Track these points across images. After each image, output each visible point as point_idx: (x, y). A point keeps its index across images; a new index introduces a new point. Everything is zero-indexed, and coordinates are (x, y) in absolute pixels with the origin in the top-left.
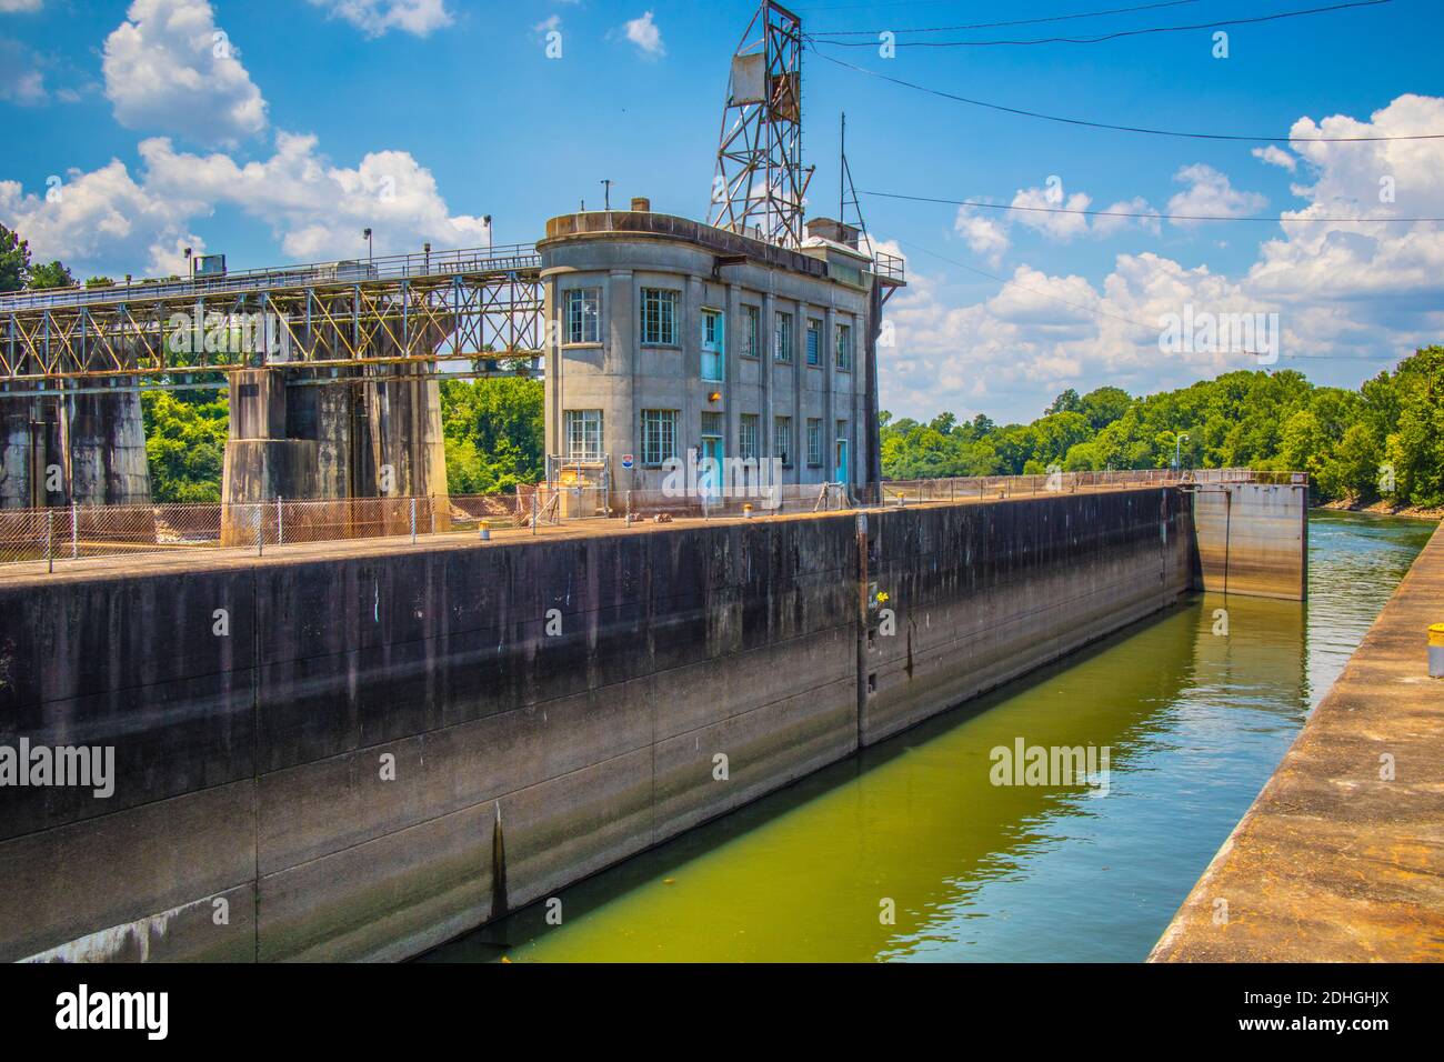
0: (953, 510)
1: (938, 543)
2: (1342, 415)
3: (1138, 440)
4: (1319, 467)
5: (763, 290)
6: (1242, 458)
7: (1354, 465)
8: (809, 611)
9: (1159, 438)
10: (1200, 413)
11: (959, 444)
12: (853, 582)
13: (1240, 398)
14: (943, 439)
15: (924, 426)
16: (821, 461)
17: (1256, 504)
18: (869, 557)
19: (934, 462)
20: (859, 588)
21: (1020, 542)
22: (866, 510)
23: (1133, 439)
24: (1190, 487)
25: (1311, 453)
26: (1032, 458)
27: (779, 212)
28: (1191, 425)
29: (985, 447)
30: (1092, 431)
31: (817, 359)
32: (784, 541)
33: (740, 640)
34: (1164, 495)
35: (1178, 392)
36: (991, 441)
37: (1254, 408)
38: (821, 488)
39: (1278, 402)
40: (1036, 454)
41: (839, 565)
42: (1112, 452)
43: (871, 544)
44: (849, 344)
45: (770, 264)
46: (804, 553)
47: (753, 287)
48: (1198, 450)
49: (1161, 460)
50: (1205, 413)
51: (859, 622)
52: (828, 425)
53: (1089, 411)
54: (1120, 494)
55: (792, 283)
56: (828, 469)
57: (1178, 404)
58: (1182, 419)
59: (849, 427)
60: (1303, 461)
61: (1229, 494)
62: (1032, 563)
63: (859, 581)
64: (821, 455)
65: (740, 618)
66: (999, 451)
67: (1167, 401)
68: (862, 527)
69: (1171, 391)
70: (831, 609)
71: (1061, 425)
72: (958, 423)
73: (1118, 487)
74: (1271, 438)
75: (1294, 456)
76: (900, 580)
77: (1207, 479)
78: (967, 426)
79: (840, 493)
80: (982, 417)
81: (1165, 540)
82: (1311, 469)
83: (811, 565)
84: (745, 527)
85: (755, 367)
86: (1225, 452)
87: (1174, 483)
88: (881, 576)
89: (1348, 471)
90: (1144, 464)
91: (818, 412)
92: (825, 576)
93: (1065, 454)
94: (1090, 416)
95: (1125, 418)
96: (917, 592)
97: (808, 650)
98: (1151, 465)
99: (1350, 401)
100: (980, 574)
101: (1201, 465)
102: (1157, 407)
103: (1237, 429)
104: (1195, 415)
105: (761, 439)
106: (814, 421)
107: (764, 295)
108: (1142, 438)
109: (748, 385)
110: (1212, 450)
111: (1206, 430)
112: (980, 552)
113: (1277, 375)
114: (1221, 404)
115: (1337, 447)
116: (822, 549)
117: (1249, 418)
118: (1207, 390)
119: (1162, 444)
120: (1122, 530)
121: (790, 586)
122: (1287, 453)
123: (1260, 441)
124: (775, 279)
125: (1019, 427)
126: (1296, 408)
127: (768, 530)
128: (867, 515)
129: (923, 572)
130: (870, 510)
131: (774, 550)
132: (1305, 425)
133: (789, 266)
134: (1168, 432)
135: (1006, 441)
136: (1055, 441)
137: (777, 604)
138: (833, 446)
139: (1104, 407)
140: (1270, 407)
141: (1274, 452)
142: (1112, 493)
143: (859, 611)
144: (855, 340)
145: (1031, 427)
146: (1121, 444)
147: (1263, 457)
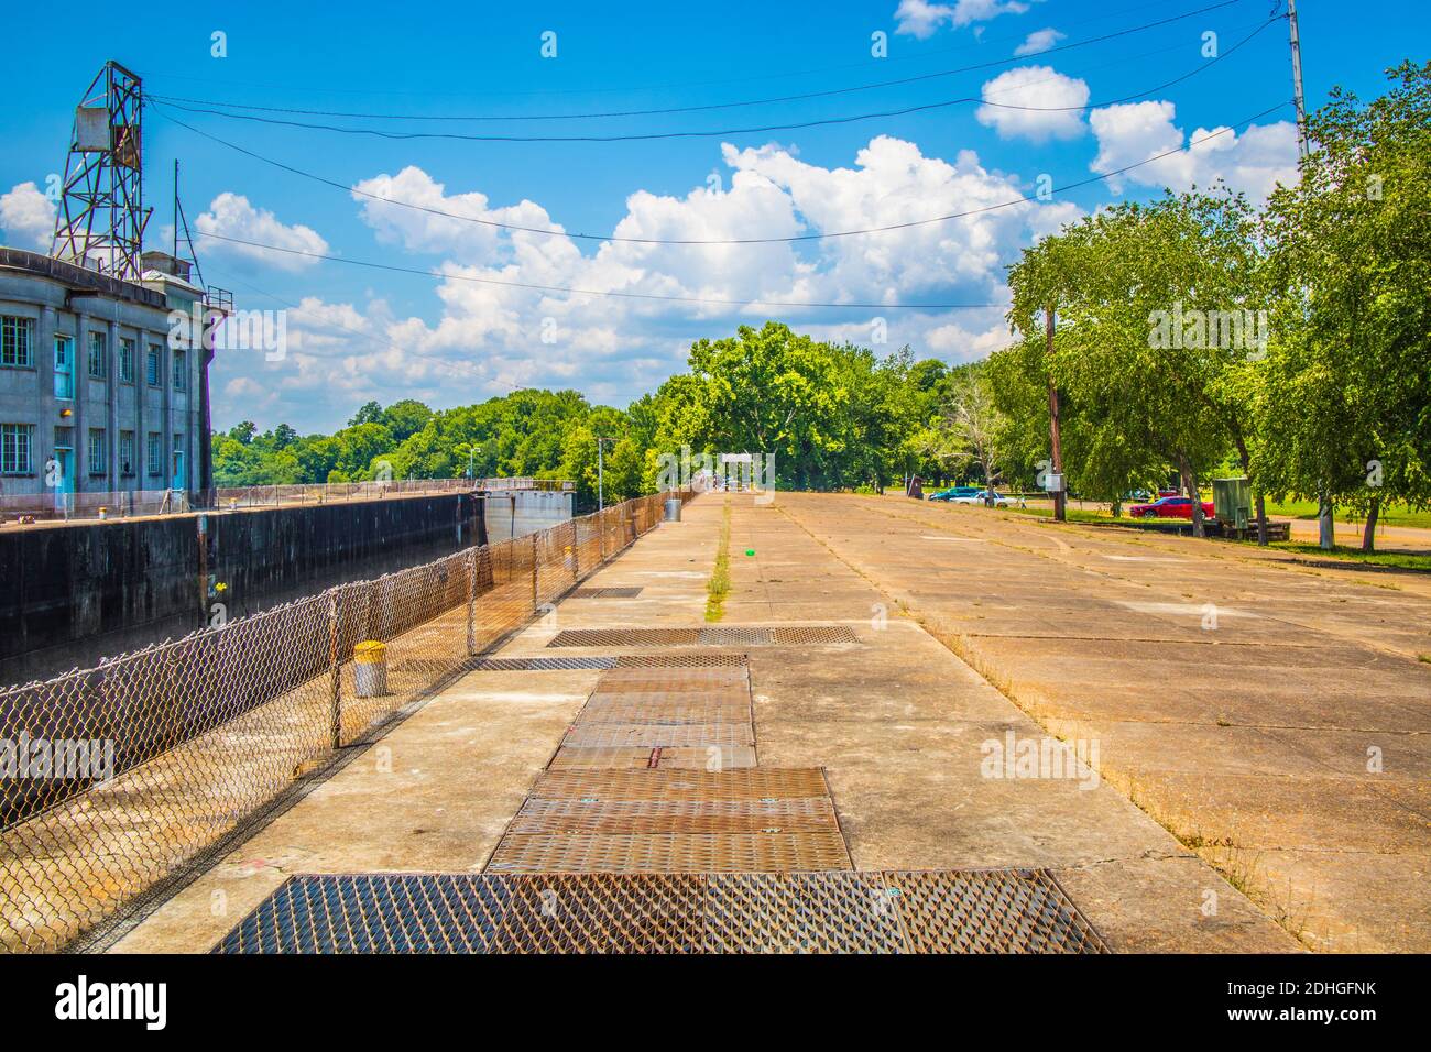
0: (279, 513)
1: (267, 540)
2: (613, 431)
3: (436, 451)
4: (594, 477)
5: (110, 319)
6: (530, 469)
7: (622, 475)
8: (158, 599)
9: (457, 450)
10: (494, 427)
11: (260, 453)
12: (195, 575)
13: (529, 414)
14: (245, 449)
15: (223, 434)
16: (160, 470)
17: (536, 508)
18: (208, 553)
19: (235, 472)
20: (200, 580)
21: (336, 541)
22: (205, 513)
23: (432, 450)
24: (482, 493)
25: (588, 465)
26: (336, 469)
27: (123, 249)
28: (486, 438)
29: (287, 458)
30: (393, 442)
31: (158, 380)
32: (137, 538)
33: (99, 623)
34: (459, 500)
35: (475, 407)
36: (293, 451)
37: (541, 423)
38: (164, 494)
39: (561, 418)
40: (339, 464)
41: (183, 559)
42: (413, 462)
43: (210, 541)
44: (184, 367)
45: (116, 297)
46: (154, 551)
47: (101, 316)
48: (492, 462)
49: (459, 470)
50: (498, 426)
51: (200, 608)
52: (167, 438)
53: (391, 423)
54: (422, 499)
55: (136, 313)
56: (167, 477)
57: (474, 418)
58: (478, 431)
59: (184, 440)
60: (582, 471)
61: (513, 499)
62: (347, 559)
63: (199, 574)
64: (161, 465)
65: (99, 606)
66: (302, 461)
67: (464, 415)
68: (202, 527)
69: (468, 406)
70: (176, 599)
71: (365, 436)
72: (260, 432)
73: (419, 494)
74: (555, 451)
75: (575, 468)
76: (234, 573)
77: (497, 486)
78: (268, 436)
79: (180, 498)
80: (284, 427)
81: (460, 540)
82: (589, 479)
83: (160, 560)
84: (103, 528)
85: (102, 387)
86: (516, 463)
87: (467, 490)
88: (219, 570)
89: (617, 481)
90: (443, 473)
91: (157, 427)
92: (171, 569)
93: (369, 464)
94: (392, 428)
95: (425, 431)
96: (249, 583)
97: (156, 633)
98: (449, 475)
99: (620, 420)
100: (303, 568)
101: (495, 475)
102: (456, 420)
103: (526, 442)
104: (489, 429)
105: (107, 450)
106: (154, 435)
107: (110, 324)
108: (441, 450)
109: (97, 403)
110: (505, 461)
111: (500, 443)
112: (302, 550)
113: (560, 394)
114: (513, 419)
115: (610, 460)
116: (168, 546)
117: (536, 432)
118: (499, 406)
119: (460, 455)
120: (423, 531)
121: (142, 578)
122: (569, 464)
123: (546, 454)
124: (119, 309)
125: (322, 438)
126: (576, 424)
127: (123, 530)
128: (207, 517)
129: (254, 566)
130: (209, 513)
131: (128, 547)
132: (583, 439)
133: (132, 297)
134: (465, 444)
135: (309, 451)
136: (358, 453)
137: (130, 593)
138: (171, 457)
139: (406, 420)
140: (554, 423)
141: (558, 463)
142: (414, 499)
143: (200, 598)
144: (190, 364)
145: (335, 438)
146: (420, 454)
147: (549, 468)
